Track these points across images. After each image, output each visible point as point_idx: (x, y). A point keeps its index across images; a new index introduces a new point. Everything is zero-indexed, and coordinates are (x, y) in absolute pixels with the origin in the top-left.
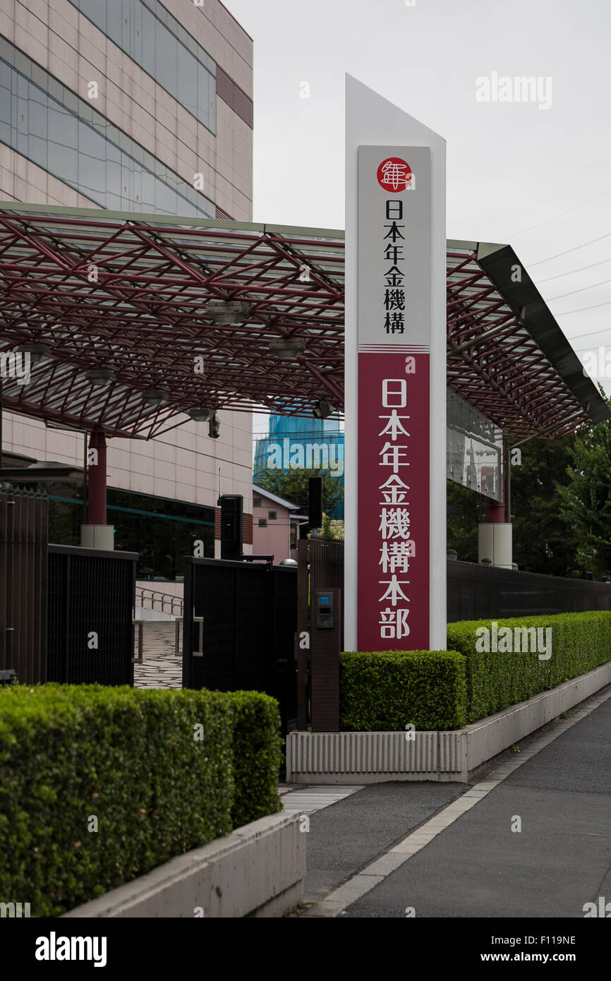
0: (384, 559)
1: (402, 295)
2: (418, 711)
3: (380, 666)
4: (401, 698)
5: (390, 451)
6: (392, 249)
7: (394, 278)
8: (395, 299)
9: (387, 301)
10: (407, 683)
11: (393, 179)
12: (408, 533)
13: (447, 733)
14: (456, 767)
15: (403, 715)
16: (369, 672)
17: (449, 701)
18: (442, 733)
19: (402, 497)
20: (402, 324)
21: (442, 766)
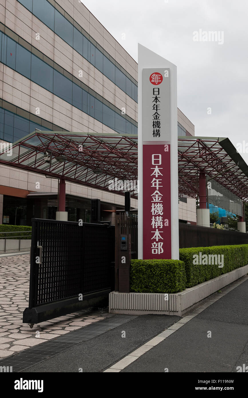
0: (153, 223)
1: (159, 123)
2: (161, 285)
3: (146, 266)
4: (154, 279)
5: (155, 181)
6: (155, 106)
7: (156, 117)
8: (157, 124)
9: (154, 125)
10: (156, 273)
11: (156, 80)
12: (163, 213)
13: (172, 294)
14: (176, 309)
15: (155, 286)
16: (141, 268)
18: (170, 295)
19: (160, 199)
20: (159, 133)
21: (170, 309)
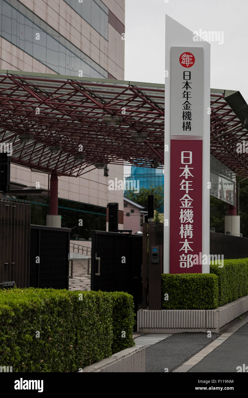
0: (182, 232)
1: (190, 113)
2: (197, 301)
3: (180, 280)
4: (189, 295)
5: (185, 183)
6: (186, 93)
7: (187, 106)
8: (187, 115)
9: (184, 116)
10: (192, 288)
11: (187, 62)
12: (193, 220)
13: (210, 311)
14: (214, 326)
15: (190, 302)
16: (175, 283)
17: (211, 296)
18: (207, 311)
19: (190, 204)
20: (190, 126)
21: (207, 325)
